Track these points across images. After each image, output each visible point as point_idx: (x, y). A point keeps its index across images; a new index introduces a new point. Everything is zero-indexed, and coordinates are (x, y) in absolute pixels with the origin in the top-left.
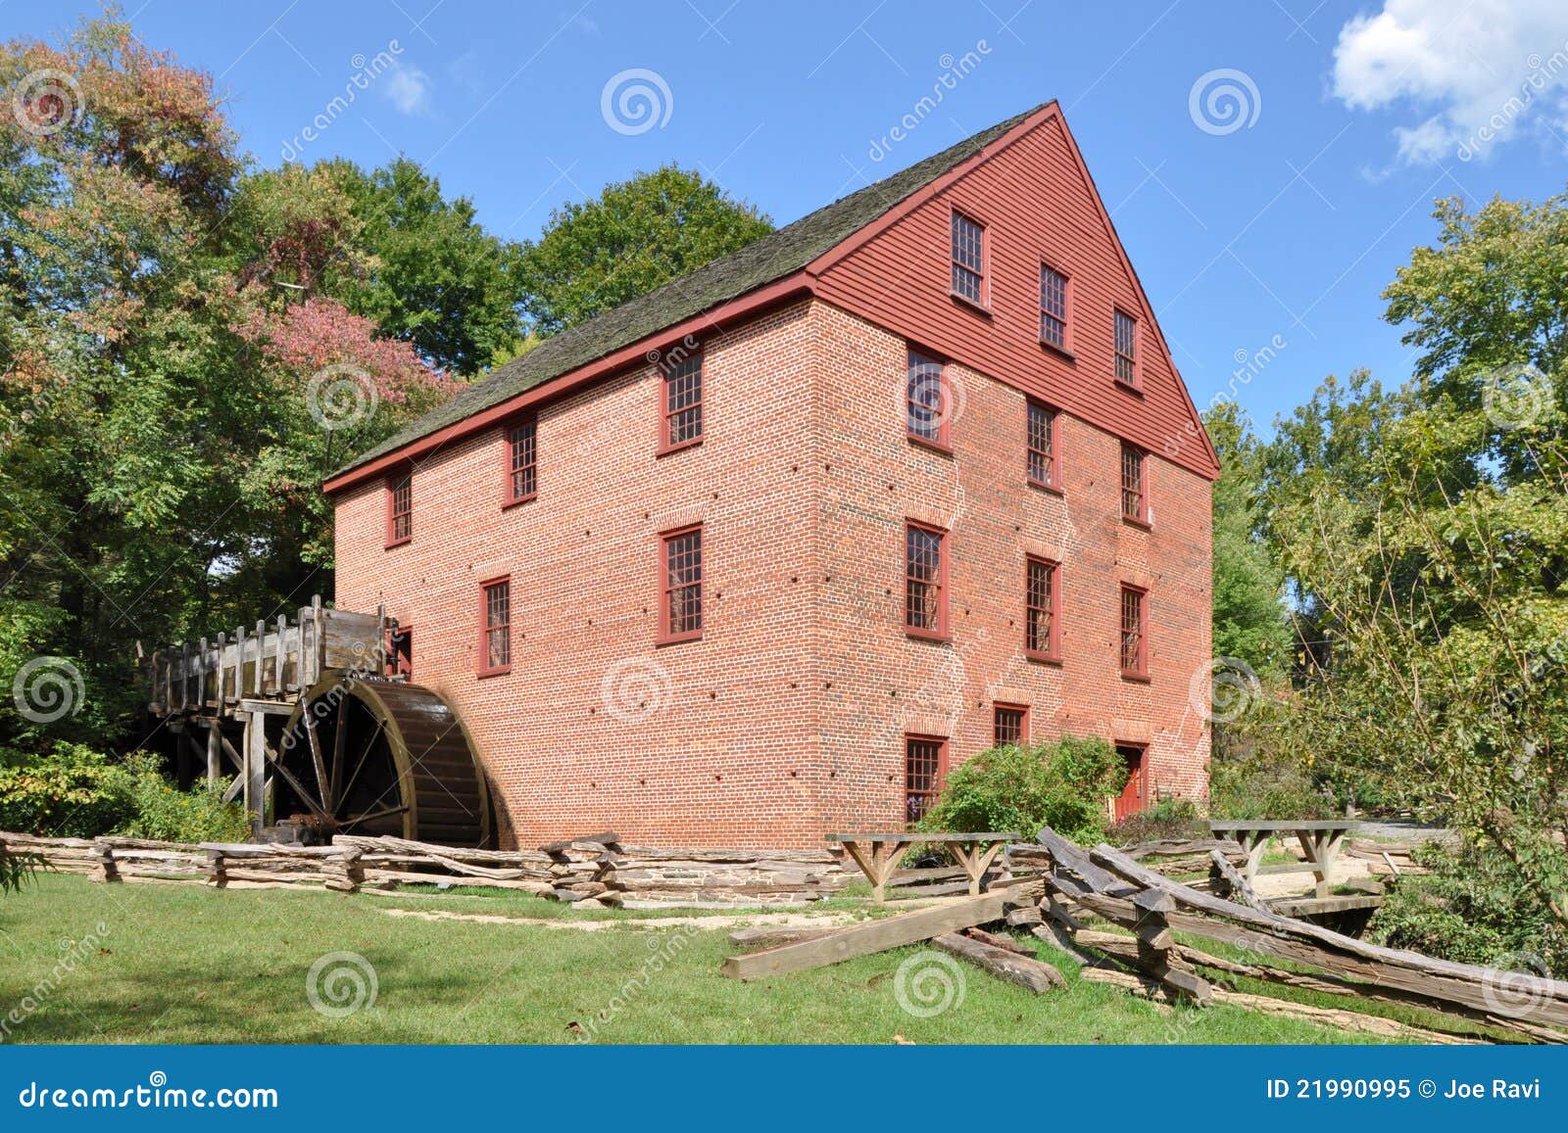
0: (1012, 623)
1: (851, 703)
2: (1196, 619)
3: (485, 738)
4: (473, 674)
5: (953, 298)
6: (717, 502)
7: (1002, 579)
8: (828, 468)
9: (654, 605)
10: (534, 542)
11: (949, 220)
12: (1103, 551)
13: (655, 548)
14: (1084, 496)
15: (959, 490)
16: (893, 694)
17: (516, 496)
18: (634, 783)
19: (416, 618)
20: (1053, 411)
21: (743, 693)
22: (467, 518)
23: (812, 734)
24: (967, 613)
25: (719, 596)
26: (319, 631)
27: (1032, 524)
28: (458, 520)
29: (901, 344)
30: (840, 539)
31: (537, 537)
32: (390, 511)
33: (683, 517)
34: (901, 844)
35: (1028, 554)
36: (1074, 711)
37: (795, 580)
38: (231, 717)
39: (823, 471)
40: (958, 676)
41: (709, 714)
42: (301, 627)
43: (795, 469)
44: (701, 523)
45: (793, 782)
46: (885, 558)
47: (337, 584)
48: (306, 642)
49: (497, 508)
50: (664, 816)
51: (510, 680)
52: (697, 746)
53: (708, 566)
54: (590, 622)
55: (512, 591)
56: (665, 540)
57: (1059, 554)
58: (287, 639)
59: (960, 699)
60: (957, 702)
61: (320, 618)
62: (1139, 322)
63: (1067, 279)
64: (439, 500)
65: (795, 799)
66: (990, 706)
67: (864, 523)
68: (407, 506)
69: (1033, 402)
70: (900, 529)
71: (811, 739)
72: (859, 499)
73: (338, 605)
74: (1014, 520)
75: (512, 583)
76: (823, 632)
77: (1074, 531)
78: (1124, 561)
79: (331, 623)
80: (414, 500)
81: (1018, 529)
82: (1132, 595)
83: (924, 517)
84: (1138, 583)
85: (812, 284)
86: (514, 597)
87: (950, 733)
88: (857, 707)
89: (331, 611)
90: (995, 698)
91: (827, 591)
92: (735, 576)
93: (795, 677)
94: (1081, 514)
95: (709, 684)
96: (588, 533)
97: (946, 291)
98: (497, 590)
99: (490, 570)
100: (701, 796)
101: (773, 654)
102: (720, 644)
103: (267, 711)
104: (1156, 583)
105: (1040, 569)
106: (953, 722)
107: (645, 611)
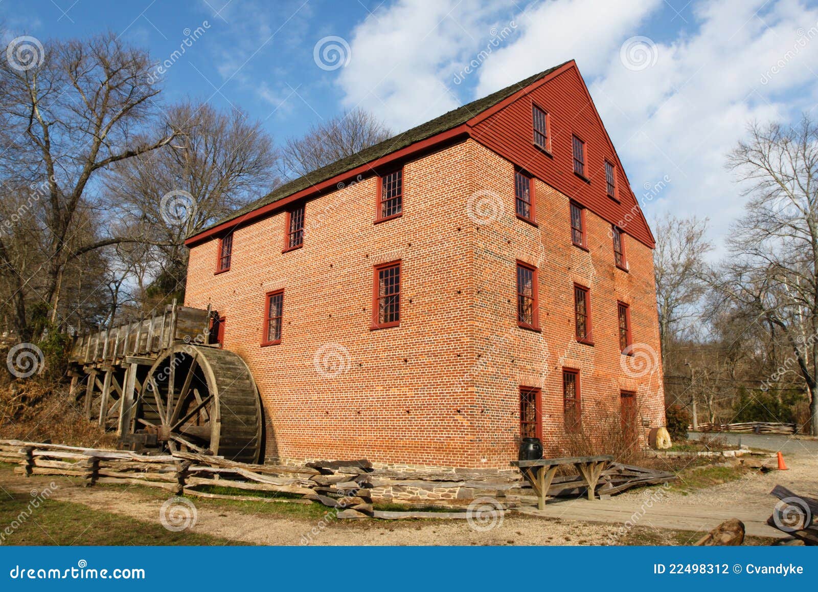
0: (569, 321)
1: (492, 367)
2: (652, 322)
3: (262, 382)
4: (258, 344)
5: (535, 146)
6: (410, 248)
7: (563, 296)
8: (478, 229)
9: (369, 306)
10: (299, 271)
11: (531, 108)
12: (608, 284)
13: (371, 273)
14: (598, 254)
15: (541, 247)
16: (513, 361)
17: (290, 247)
18: (353, 413)
19: (227, 312)
20: (582, 207)
21: (426, 360)
22: (262, 257)
23: (471, 386)
24: (548, 314)
25: (411, 301)
26: (174, 317)
27: (576, 267)
28: (257, 259)
29: (511, 166)
30: (485, 269)
31: (301, 268)
32: (219, 254)
33: (389, 256)
34: (552, 467)
35: (575, 283)
36: (601, 373)
37: (459, 292)
38: (119, 365)
39: (475, 231)
40: (545, 352)
41: (403, 372)
42: (164, 316)
43: (459, 230)
44: (400, 260)
45: (458, 417)
46: (507, 282)
47: (186, 293)
48: (167, 324)
49: (279, 253)
50: (372, 435)
51: (279, 347)
52: (394, 391)
53: (404, 285)
54: (330, 316)
55: (285, 297)
56: (378, 269)
57: (589, 283)
58: (156, 323)
59: (546, 366)
60: (545, 367)
61: (176, 310)
62: (615, 168)
63: (583, 143)
64: (247, 248)
65: (459, 428)
66: (561, 370)
67: (496, 261)
68: (230, 252)
69: (573, 202)
70: (514, 265)
71: (470, 389)
72: (493, 248)
73: (186, 305)
74: (567, 264)
75: (285, 293)
76: (477, 324)
77: (595, 272)
78: (618, 289)
79: (181, 314)
80: (233, 249)
81: (569, 269)
82: (623, 308)
83: (525, 260)
84: (625, 301)
85: (469, 131)
86: (286, 301)
87: (543, 386)
88: (495, 370)
89: (182, 307)
90: (563, 365)
91: (478, 300)
92: (421, 289)
93: (459, 350)
94: (597, 262)
95: (403, 353)
96: (331, 266)
97: (531, 142)
98: (276, 298)
99: (273, 286)
100: (396, 423)
101: (445, 336)
102: (411, 330)
103: (139, 363)
104: (633, 302)
105: (581, 292)
106: (543, 379)
107: (364, 309)
